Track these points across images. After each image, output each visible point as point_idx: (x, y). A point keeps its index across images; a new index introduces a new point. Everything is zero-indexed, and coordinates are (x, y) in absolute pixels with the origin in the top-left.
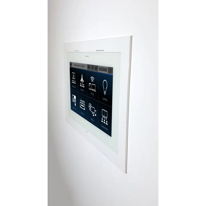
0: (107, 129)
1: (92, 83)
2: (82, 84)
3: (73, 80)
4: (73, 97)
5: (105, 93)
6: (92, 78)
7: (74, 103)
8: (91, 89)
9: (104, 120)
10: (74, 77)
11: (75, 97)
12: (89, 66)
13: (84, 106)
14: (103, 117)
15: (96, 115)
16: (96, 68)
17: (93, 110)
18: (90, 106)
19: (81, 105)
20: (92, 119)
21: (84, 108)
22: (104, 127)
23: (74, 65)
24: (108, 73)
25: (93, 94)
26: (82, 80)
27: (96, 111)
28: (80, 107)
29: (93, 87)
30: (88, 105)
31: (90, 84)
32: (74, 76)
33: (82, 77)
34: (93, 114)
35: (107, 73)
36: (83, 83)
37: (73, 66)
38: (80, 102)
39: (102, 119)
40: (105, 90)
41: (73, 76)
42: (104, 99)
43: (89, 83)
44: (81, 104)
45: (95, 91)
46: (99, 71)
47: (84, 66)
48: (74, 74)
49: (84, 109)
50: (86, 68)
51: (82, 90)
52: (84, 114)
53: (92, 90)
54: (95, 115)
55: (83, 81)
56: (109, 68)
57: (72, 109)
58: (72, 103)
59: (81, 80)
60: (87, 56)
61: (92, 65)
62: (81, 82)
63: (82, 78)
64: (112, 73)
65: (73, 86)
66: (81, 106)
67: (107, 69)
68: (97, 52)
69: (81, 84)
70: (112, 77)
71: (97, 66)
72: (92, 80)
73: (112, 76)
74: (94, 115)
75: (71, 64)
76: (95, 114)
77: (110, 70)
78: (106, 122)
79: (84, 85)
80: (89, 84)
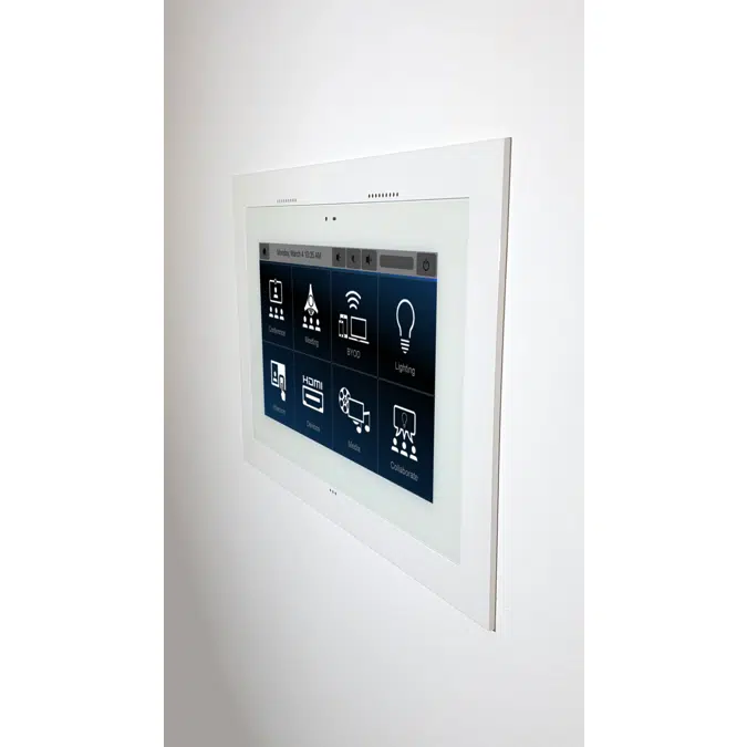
0: (414, 477)
1: (350, 312)
2: (311, 320)
3: (274, 306)
4: (275, 367)
5: (405, 345)
6: (353, 297)
7: (279, 390)
8: (346, 336)
9: (404, 445)
10: (276, 296)
11: (282, 369)
12: (338, 253)
13: (318, 400)
14: (397, 435)
15: (367, 429)
16: (368, 260)
17: (356, 410)
18: (345, 398)
19: (308, 396)
20: (351, 445)
21: (319, 405)
22: (402, 471)
23: (279, 253)
24: (416, 275)
25: (357, 354)
26: (310, 305)
27: (368, 413)
28: (305, 403)
29: (358, 328)
30: (337, 394)
31: (346, 317)
32: (278, 293)
33: (311, 293)
34: (356, 426)
35: (412, 273)
36: (315, 317)
37: (274, 258)
38: (304, 387)
39: (395, 441)
40: (405, 337)
41: (273, 293)
42: (402, 368)
43: (342, 316)
44: (307, 391)
45: (364, 340)
46: (381, 270)
47: (318, 256)
48: (278, 285)
49: (321, 410)
50: (326, 263)
51: (308, 340)
52: (318, 429)
53: (354, 338)
54: (363, 429)
55: (315, 308)
56: (420, 255)
57: (269, 412)
58: (271, 393)
59: (307, 307)
60: (330, 219)
61: (351, 250)
62: (306, 313)
63: (311, 300)
64: (434, 273)
65: (274, 330)
66: (306, 400)
67: (411, 259)
68: (371, 199)
69: (305, 319)
70: (433, 286)
71: (374, 252)
72: (353, 302)
73: (434, 284)
74: (359, 430)
75: (264, 249)
76: (366, 423)
77: (426, 262)
78: (409, 451)
79: (318, 322)
80: (339, 318)
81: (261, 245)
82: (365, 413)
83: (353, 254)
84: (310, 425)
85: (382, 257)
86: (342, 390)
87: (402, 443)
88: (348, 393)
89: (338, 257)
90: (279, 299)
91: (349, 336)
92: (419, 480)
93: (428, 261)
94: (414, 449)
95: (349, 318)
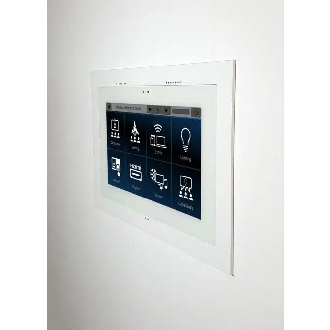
0: (191, 208)
1: (156, 134)
2: (135, 138)
3: (114, 132)
4: (114, 161)
5: (186, 148)
6: (158, 127)
7: (117, 171)
8: (154, 145)
9: (186, 194)
10: (115, 127)
11: (118, 161)
12: (150, 108)
13: (139, 175)
14: (182, 189)
15: (166, 187)
16: (166, 110)
17: (159, 179)
18: (154, 174)
19: (133, 173)
20: (157, 195)
21: (139, 178)
22: (184, 206)
23: (117, 107)
24: (191, 117)
25: (160, 153)
26: (135, 131)
27: (166, 180)
28: (131, 177)
29: (161, 141)
30: (149, 171)
31: (154, 136)
32: (117, 126)
33: (135, 125)
35: (189, 116)
36: (137, 136)
37: (114, 109)
38: (131, 169)
39: (181, 192)
40: (186, 144)
41: (114, 126)
42: (184, 158)
43: (152, 136)
44: (132, 171)
45: (164, 146)
46: (172, 115)
47: (139, 108)
48: (117, 122)
49: (141, 180)
50: (144, 112)
51: (133, 147)
52: (139, 189)
53: (159, 145)
54: (164, 188)
55: (137, 132)
56: (193, 108)
57: (111, 182)
58: (111, 173)
59: (133, 132)
60: (146, 92)
61: (156, 106)
62: (132, 135)
63: (135, 129)
64: (200, 116)
65: (114, 143)
66: (132, 175)
67: (188, 110)
68: (167, 84)
69: (132, 138)
71: (169, 107)
72: (158, 129)
74: (161, 188)
75: (109, 106)
76: (165, 185)
77: (196, 111)
78: (188, 196)
79: (139, 139)
80: (150, 137)
81: (107, 103)
82: (164, 180)
83: (158, 108)
84: (134, 187)
85: (173, 109)
86: (152, 170)
87: (185, 193)
88: (155, 171)
89: (150, 109)
90: (117, 129)
91: (156, 144)
92: (194, 209)
93: (197, 111)
94: (191, 195)
95: (156, 136)
